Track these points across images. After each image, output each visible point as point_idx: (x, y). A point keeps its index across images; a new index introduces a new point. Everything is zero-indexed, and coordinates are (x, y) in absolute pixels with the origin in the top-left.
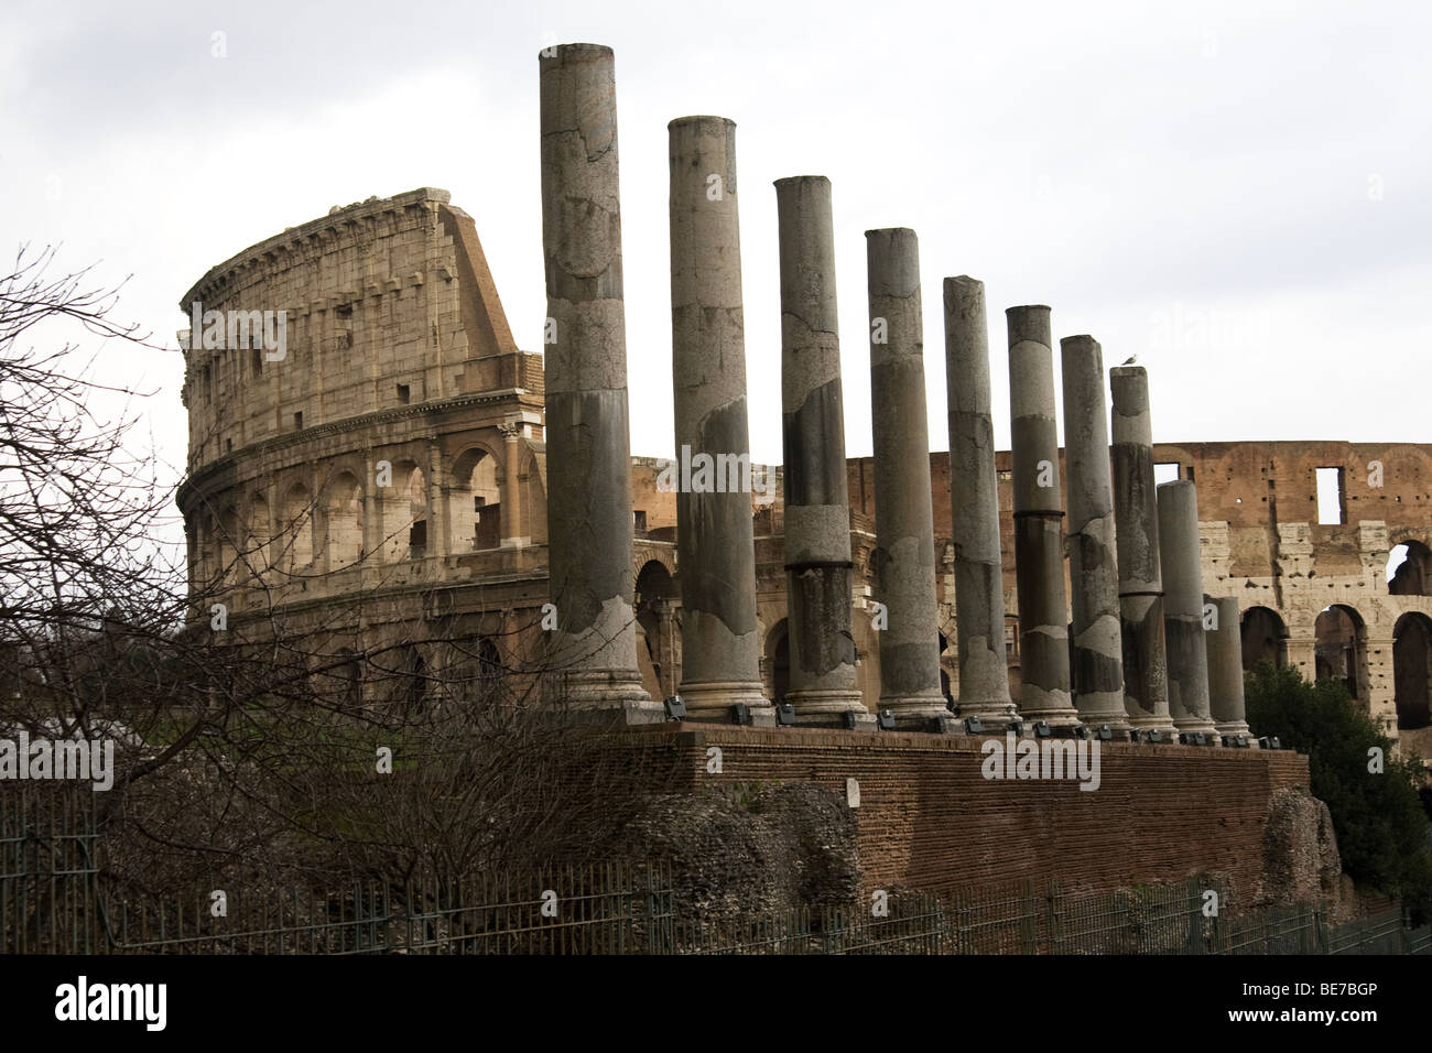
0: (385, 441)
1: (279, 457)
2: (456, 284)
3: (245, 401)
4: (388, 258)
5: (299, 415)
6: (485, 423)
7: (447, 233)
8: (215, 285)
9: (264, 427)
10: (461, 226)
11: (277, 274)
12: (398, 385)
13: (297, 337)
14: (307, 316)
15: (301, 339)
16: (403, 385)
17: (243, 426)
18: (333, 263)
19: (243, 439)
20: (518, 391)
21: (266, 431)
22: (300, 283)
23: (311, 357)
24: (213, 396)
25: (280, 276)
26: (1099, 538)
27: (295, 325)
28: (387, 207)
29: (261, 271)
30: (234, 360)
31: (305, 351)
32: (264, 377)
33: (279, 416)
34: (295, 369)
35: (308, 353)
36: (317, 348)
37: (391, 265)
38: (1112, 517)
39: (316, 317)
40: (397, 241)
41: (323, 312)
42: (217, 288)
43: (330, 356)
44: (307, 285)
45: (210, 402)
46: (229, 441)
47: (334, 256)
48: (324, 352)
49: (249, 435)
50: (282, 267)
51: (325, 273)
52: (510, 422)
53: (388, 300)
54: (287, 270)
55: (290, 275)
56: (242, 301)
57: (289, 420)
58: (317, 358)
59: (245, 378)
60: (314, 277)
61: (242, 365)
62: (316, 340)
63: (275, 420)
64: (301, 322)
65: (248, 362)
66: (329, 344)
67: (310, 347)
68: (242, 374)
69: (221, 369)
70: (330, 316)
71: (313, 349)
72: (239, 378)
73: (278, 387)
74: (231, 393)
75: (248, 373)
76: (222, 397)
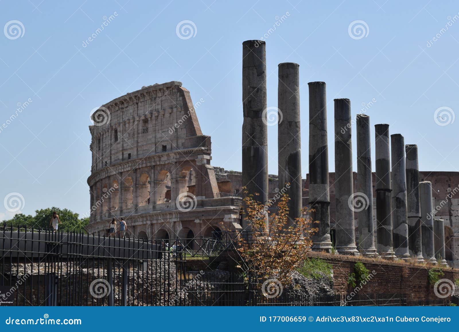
0: (158, 163)
1: (123, 168)
2: (183, 113)
3: (112, 149)
4: (160, 104)
5: (129, 155)
6: (192, 159)
7: (180, 96)
9: (118, 158)
10: (185, 94)
11: (124, 108)
12: (163, 145)
13: (130, 129)
16: (164, 145)
17: (111, 157)
18: (143, 105)
19: (111, 161)
20: (203, 148)
21: (119, 159)
22: (131, 111)
23: (134, 135)
24: (101, 147)
25: (125, 109)
26: (402, 198)
27: (129, 124)
28: (161, 87)
29: (119, 107)
30: (109, 136)
31: (132, 133)
32: (118, 142)
33: (123, 154)
34: (129, 139)
37: (162, 106)
38: (406, 192)
39: (136, 122)
40: (164, 98)
41: (139, 121)
43: (140, 135)
44: (133, 112)
45: (100, 149)
46: (106, 162)
47: (143, 102)
48: (138, 134)
49: (113, 160)
50: (126, 105)
51: (139, 108)
52: (200, 158)
53: (160, 118)
54: (127, 107)
55: (128, 109)
57: (126, 156)
58: (136, 136)
59: (112, 142)
60: (136, 109)
61: (111, 137)
62: (136, 130)
63: (121, 156)
64: (131, 124)
65: (113, 137)
66: (140, 131)
67: (134, 132)
68: (111, 140)
69: (104, 139)
70: (141, 122)
71: (135, 133)
72: (110, 141)
73: (123, 145)
74: (107, 146)
75: (113, 140)
76: (104, 148)
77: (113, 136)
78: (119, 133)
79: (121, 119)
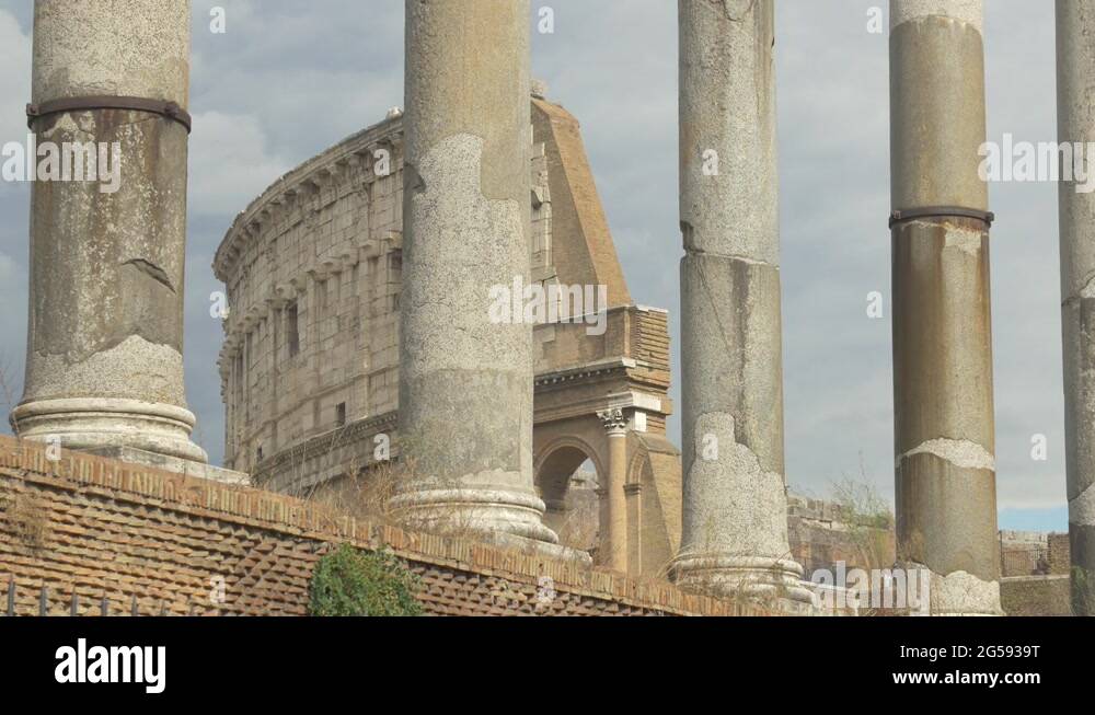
1: (314, 467)
2: (547, 212)
3: (278, 393)
5: (342, 407)
6: (582, 410)
7: (538, 138)
8: (247, 233)
9: (299, 427)
10: (557, 128)
11: (319, 212)
13: (342, 297)
14: (355, 267)
15: (346, 300)
17: (275, 428)
18: (389, 191)
19: (274, 447)
20: (627, 362)
21: (301, 433)
22: (347, 221)
23: (358, 324)
24: (245, 389)
25: (323, 214)
27: (339, 279)
29: (301, 207)
30: (268, 337)
31: (351, 316)
32: (300, 358)
33: (317, 410)
34: (338, 344)
35: (355, 319)
36: (364, 312)
39: (364, 268)
41: (375, 259)
42: (250, 236)
43: (381, 321)
44: (355, 223)
46: (259, 451)
48: (374, 316)
49: (281, 440)
50: (326, 200)
51: (378, 205)
52: (614, 408)
54: (332, 204)
55: (335, 210)
56: (279, 252)
57: (329, 414)
58: (365, 324)
59: (279, 361)
60: (364, 211)
61: (275, 342)
62: (365, 299)
63: (311, 417)
64: (347, 277)
65: (283, 338)
66: (380, 305)
67: (358, 308)
68: (275, 355)
69: (254, 351)
70: (383, 262)
71: (361, 313)
72: (271, 359)
73: (317, 370)
74: (263, 383)
75: (283, 353)
76: (254, 391)
77: (283, 336)
78: (301, 322)
79: (312, 258)
